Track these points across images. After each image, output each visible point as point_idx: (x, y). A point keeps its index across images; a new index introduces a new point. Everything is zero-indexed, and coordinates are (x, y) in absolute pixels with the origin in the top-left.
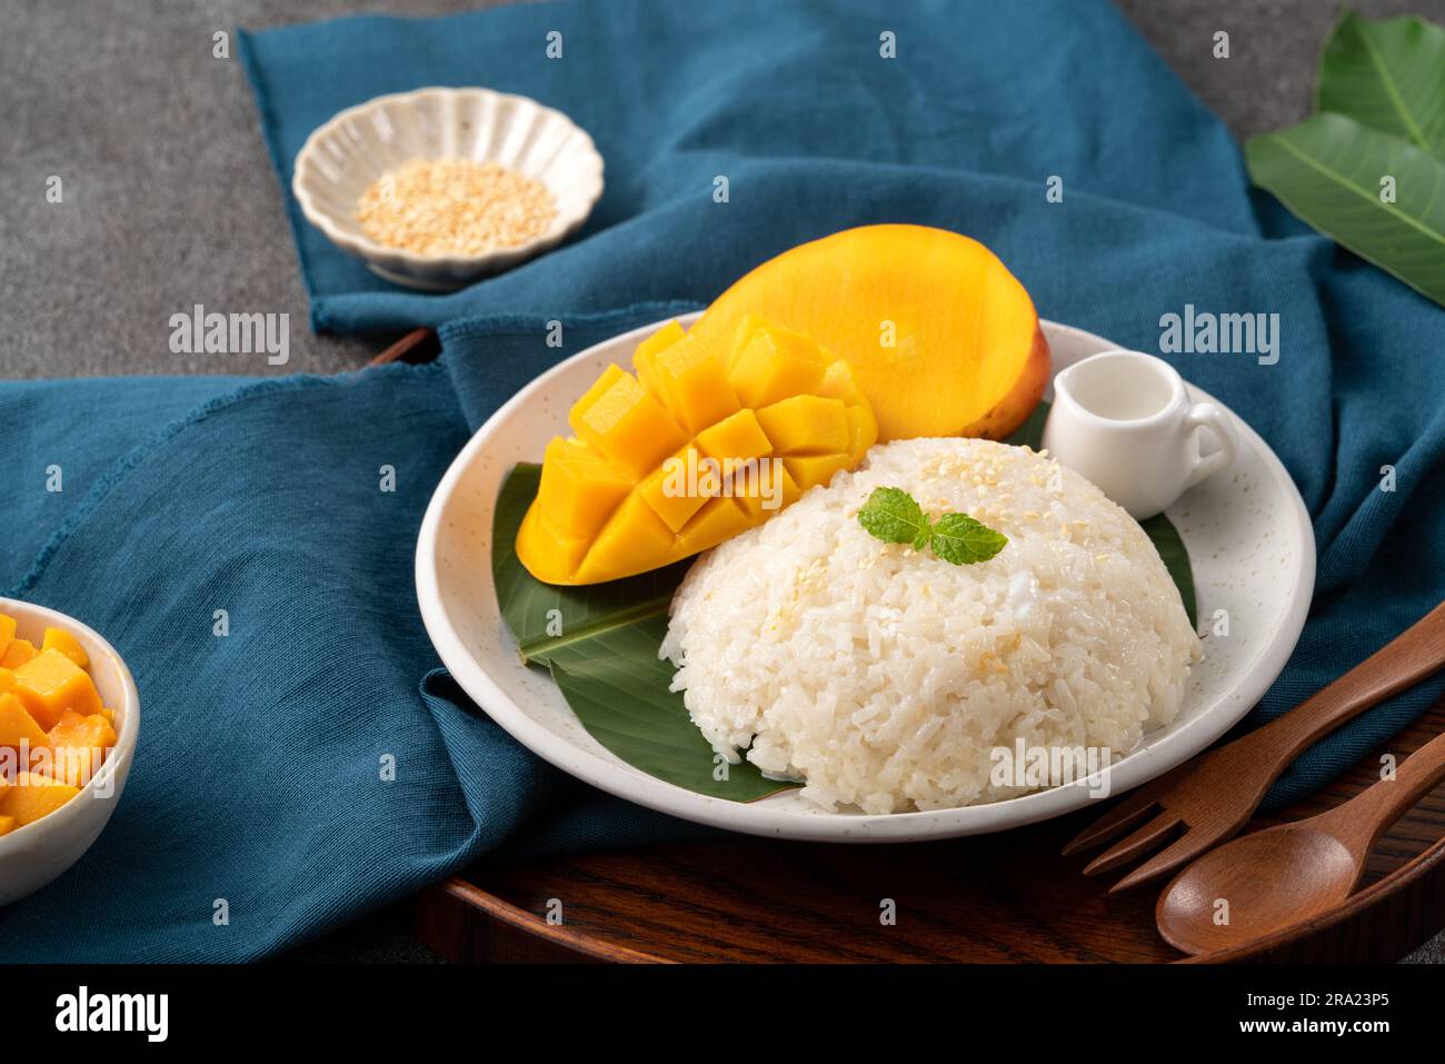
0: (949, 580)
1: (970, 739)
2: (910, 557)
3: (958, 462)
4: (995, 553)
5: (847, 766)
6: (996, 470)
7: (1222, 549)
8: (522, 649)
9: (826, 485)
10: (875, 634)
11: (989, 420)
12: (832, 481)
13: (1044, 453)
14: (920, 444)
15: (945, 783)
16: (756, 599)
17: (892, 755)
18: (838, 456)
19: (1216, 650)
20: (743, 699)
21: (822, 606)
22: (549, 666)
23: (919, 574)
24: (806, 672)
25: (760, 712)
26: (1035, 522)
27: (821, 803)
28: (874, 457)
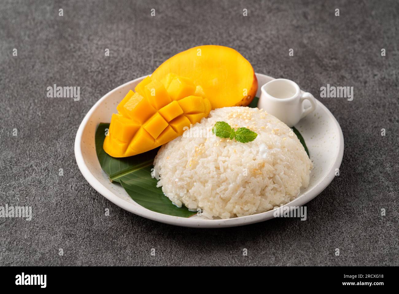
0: (241, 148)
1: (252, 194)
2: (229, 142)
3: (239, 113)
4: (254, 139)
5: (216, 205)
6: (250, 115)
7: (313, 136)
8: (110, 178)
9: (200, 123)
10: (221, 165)
11: (243, 101)
12: (201, 122)
13: (262, 110)
14: (225, 109)
15: (246, 208)
16: (183, 157)
17: (229, 201)
18: (202, 114)
19: (317, 165)
20: (182, 187)
21: (204, 158)
22: (120, 182)
23: (232, 147)
24: (201, 178)
25: (188, 191)
26: (264, 129)
27: (208, 217)
28: (212, 113)
